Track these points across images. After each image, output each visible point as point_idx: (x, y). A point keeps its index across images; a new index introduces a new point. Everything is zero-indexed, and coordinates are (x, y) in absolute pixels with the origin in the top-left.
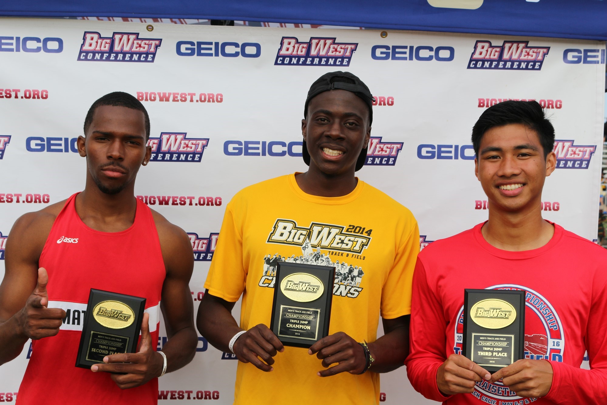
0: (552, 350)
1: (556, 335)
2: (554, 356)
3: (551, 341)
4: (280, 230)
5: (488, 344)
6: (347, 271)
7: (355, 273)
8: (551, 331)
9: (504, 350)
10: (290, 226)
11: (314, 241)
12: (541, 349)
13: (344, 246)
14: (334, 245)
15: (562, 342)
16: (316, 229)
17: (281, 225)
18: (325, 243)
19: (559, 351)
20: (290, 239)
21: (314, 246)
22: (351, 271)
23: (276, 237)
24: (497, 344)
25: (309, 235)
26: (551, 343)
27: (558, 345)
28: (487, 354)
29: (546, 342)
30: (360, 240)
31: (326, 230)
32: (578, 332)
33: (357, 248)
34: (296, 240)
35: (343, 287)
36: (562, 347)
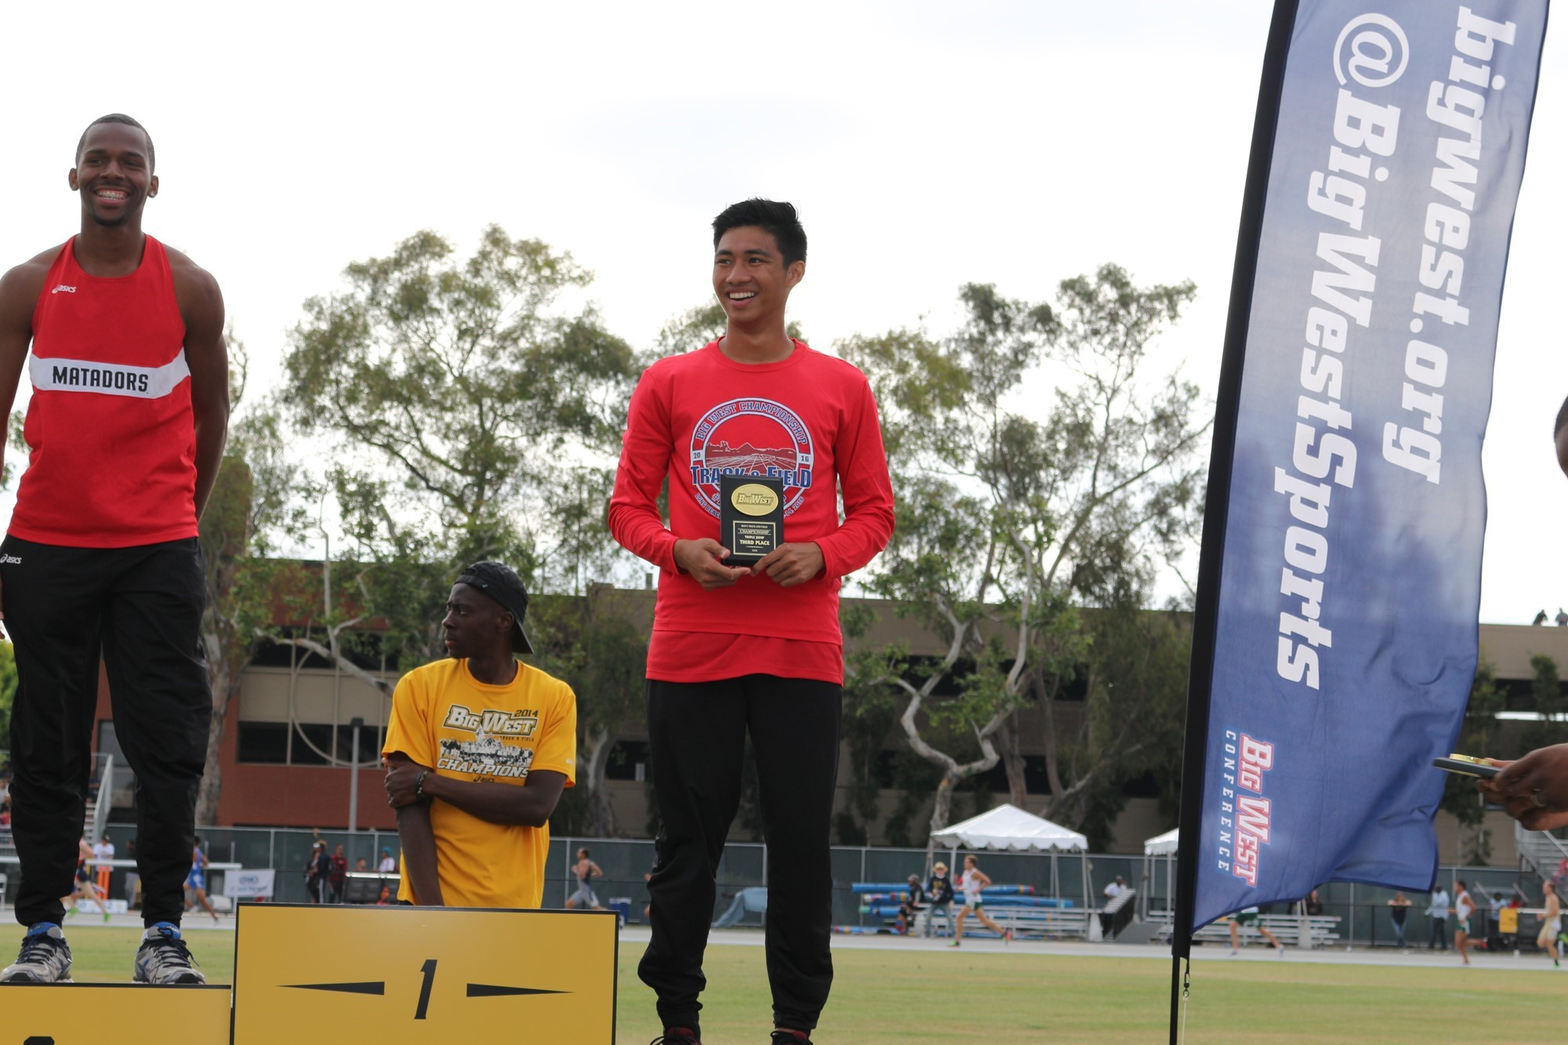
0: (801, 465)
1: (805, 449)
2: (803, 472)
3: (799, 456)
4: (455, 715)
5: (750, 532)
6: (518, 753)
7: (526, 754)
8: (799, 444)
9: (767, 538)
10: (464, 712)
11: (486, 727)
12: (789, 463)
13: (514, 730)
14: (505, 730)
15: (811, 457)
16: (487, 716)
17: (456, 710)
18: (496, 729)
19: (808, 466)
20: (465, 725)
21: (486, 732)
22: (522, 753)
23: (452, 721)
24: (759, 532)
25: (482, 722)
26: (800, 458)
27: (807, 460)
28: (749, 542)
29: (794, 457)
30: (528, 723)
31: (496, 716)
32: (829, 446)
33: (526, 730)
34: (470, 726)
35: (515, 769)
36: (811, 462)
